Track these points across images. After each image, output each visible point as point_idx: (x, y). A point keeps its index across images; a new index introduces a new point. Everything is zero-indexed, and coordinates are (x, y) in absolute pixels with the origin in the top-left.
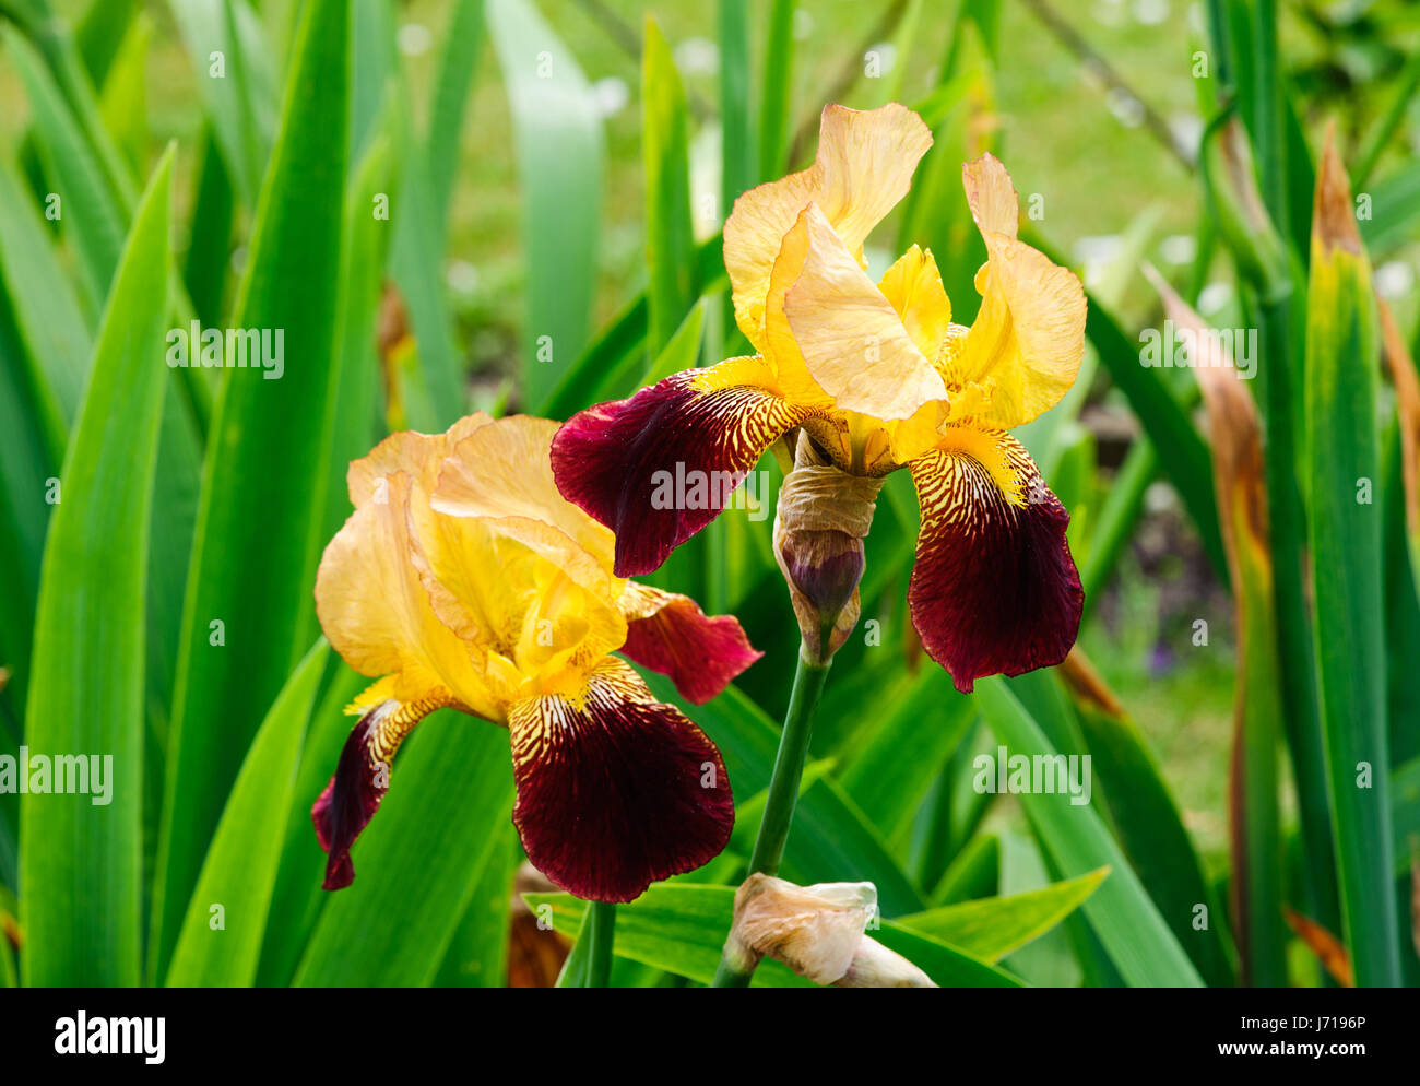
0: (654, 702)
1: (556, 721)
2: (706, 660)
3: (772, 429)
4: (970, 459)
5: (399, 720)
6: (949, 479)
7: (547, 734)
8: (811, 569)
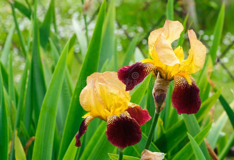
0: (131, 118)
1: (114, 118)
2: (143, 118)
3: (152, 69)
4: (184, 77)
5: (90, 118)
6: (180, 79)
7: (113, 120)
8: (158, 96)
